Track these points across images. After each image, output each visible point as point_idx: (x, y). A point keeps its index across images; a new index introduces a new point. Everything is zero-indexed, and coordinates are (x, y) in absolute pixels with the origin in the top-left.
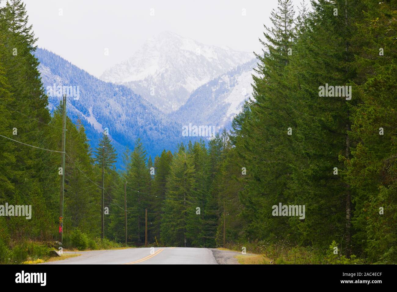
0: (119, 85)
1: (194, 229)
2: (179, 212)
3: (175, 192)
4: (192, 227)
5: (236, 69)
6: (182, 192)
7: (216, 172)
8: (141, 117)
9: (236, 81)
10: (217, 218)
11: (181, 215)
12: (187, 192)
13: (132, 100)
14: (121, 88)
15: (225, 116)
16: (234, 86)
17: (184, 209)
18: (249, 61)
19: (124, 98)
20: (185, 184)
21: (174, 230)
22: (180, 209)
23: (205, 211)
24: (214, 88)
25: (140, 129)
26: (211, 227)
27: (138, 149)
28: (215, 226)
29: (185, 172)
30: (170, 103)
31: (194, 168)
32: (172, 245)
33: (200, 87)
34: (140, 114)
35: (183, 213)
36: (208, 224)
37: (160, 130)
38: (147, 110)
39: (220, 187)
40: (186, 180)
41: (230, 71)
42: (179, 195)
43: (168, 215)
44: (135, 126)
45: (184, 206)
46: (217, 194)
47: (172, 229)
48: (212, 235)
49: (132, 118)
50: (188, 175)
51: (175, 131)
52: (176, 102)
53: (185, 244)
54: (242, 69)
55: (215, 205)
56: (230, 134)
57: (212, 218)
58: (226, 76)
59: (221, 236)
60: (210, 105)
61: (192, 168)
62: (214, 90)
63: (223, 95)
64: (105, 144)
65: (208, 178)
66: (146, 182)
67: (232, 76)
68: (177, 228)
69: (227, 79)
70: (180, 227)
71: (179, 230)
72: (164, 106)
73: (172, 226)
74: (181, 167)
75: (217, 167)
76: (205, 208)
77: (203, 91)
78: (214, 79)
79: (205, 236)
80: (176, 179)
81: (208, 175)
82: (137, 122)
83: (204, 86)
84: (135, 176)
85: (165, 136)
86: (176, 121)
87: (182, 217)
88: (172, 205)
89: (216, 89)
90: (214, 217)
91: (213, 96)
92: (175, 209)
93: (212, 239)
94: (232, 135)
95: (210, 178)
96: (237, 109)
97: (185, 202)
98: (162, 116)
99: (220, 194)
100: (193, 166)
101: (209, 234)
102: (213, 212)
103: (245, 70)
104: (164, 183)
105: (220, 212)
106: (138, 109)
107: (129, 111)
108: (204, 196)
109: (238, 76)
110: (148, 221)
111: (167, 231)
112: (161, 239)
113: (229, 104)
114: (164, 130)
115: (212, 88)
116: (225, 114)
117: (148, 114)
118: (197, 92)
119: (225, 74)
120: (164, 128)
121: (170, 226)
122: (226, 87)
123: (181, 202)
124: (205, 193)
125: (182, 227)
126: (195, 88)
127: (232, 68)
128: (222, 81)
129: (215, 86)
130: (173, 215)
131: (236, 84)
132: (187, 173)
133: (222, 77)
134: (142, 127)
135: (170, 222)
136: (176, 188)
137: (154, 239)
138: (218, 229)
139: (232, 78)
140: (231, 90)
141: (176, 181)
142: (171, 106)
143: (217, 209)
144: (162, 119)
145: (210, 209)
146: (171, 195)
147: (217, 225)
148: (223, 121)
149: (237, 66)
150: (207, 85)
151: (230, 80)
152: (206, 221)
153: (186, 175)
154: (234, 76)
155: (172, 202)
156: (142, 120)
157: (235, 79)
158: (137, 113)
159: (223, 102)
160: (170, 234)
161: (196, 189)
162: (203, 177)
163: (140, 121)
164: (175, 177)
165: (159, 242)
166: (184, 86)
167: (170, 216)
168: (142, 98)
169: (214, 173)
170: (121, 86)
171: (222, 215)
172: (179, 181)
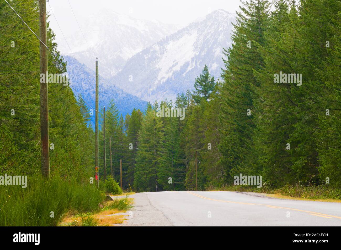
0: (66, 55)
1: (165, 176)
2: (150, 161)
3: (146, 145)
4: (163, 175)
5: (165, 39)
6: (152, 144)
7: (182, 127)
8: (85, 83)
9: (165, 49)
10: (184, 166)
11: (152, 164)
12: (157, 144)
13: (77, 68)
14: (67, 58)
15: (156, 79)
16: (164, 53)
17: (155, 159)
18: (176, 32)
19: (71, 67)
20: (155, 138)
21: (147, 177)
22: (151, 159)
23: (174, 160)
24: (147, 56)
25: (85, 92)
26: (180, 174)
27: (111, 108)
28: (183, 173)
29: (155, 127)
30: (109, 69)
31: (162, 124)
32: (145, 190)
33: (134, 56)
34: (85, 79)
35: (154, 163)
36: (177, 171)
37: (102, 93)
38: (90, 77)
39: (187, 139)
40: (155, 134)
41: (160, 41)
42: (150, 147)
43: (141, 165)
44: (80, 90)
45: (154, 157)
46: (185, 145)
47: (145, 176)
48: (181, 181)
49: (77, 84)
50: (157, 129)
51: (114, 94)
52: (114, 69)
53: (157, 189)
54: (170, 39)
55: (183, 155)
56: (193, 93)
57: (181, 166)
58: (156, 45)
59: (190, 181)
60: (143, 70)
61: (160, 124)
62: (146, 58)
63: (154, 62)
64: (80, 105)
65: (176, 132)
66: (119, 136)
67: (162, 45)
68: (149, 176)
69: (157, 48)
70: (152, 175)
71: (151, 178)
72: (104, 73)
73: (145, 173)
74: (151, 123)
75: (184, 122)
76: (174, 158)
77: (137, 59)
78: (147, 48)
79: (175, 182)
80: (146, 134)
81: (176, 129)
82: (82, 86)
83: (138, 55)
84: (109, 132)
85: (106, 98)
86: (115, 85)
87: (153, 166)
88: (144, 156)
89: (148, 57)
90: (182, 165)
91: (146, 63)
92: (147, 159)
93: (181, 184)
94: (195, 94)
95: (178, 131)
96: (167, 73)
97: (155, 153)
98: (103, 81)
99: (188, 145)
100: (161, 122)
101: (179, 180)
102: (181, 161)
103: (173, 40)
104: (135, 137)
105: (188, 161)
106: (83, 76)
107: (75, 78)
108: (173, 147)
109: (167, 45)
110: (123, 170)
111: (141, 178)
112: (134, 185)
113: (160, 69)
114: (105, 93)
115: (145, 56)
116: (156, 78)
117: (91, 79)
118: (132, 59)
119: (155, 44)
120: (105, 91)
121: (143, 174)
122: (157, 55)
123: (152, 153)
124: (173, 144)
125: (154, 175)
126: (130, 56)
127: (161, 39)
128: (153, 50)
129: (148, 54)
130: (145, 165)
131: (165, 52)
132: (156, 128)
133: (153, 47)
134: (86, 91)
135: (143, 170)
136: (147, 141)
137: (128, 185)
138: (187, 175)
139: (162, 47)
140: (161, 57)
141: (147, 135)
142: (110, 72)
143: (185, 158)
144: (103, 84)
145: (178, 158)
146: (143, 147)
147: (185, 172)
148: (155, 84)
149: (166, 37)
150: (141, 54)
151: (160, 49)
152: (176, 169)
153: (155, 129)
154: (163, 45)
155: (145, 153)
156: (86, 85)
157: (164, 48)
158: (82, 79)
159: (154, 67)
160: (143, 181)
161: (164, 141)
162: (171, 131)
163: (85, 85)
164: (146, 132)
165: (132, 188)
166: (120, 55)
167: (143, 166)
168: (86, 66)
169: (181, 127)
170: (68, 57)
171: (190, 163)
172: (149, 135)
